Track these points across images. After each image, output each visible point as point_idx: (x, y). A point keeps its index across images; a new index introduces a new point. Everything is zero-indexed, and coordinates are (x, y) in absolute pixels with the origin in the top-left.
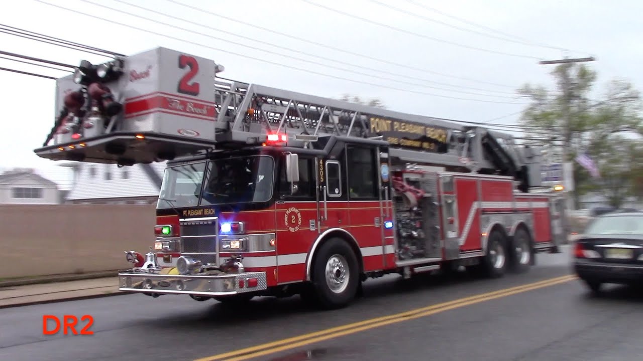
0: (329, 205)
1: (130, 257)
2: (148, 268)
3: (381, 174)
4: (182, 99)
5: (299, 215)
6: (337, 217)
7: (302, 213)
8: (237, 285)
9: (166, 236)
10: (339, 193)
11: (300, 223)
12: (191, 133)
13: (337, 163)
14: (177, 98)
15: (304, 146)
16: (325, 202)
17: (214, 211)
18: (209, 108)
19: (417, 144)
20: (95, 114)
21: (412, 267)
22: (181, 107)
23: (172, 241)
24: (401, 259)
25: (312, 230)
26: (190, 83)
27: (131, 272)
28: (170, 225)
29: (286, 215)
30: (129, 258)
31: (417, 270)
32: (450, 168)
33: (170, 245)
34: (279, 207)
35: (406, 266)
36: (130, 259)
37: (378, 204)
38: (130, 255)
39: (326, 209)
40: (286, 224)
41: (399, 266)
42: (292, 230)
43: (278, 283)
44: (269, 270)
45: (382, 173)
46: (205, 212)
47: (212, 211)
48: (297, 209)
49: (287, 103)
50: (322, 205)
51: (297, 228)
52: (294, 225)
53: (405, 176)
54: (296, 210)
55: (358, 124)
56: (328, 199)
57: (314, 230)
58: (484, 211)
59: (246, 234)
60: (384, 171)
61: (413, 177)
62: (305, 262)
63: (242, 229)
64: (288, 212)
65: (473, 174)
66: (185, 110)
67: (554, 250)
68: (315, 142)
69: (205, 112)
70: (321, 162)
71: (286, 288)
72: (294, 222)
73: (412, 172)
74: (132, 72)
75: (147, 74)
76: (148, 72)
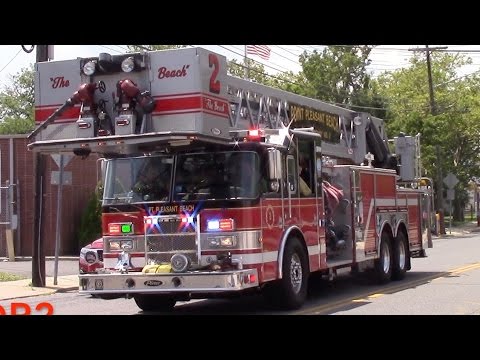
3: (317, 169)
4: (213, 98)
5: (273, 213)
7: (275, 210)
10: (294, 190)
11: (274, 220)
12: (217, 132)
13: (292, 158)
14: (209, 98)
16: (289, 199)
18: (225, 105)
20: (128, 111)
21: (335, 269)
22: (211, 106)
25: (280, 228)
26: (215, 81)
28: (131, 223)
29: (266, 212)
33: (131, 244)
34: (263, 203)
35: (331, 268)
39: (290, 206)
40: (266, 221)
41: (327, 268)
42: (270, 227)
43: (264, 279)
47: (190, 208)
48: (272, 206)
50: (286, 202)
51: (272, 226)
52: (271, 223)
54: (271, 208)
58: (379, 209)
59: (236, 231)
60: (319, 165)
61: (327, 171)
62: (277, 260)
63: (233, 226)
64: (267, 209)
65: (371, 168)
66: (214, 109)
67: (422, 254)
69: (223, 109)
70: (284, 158)
72: (271, 219)
74: (161, 69)
75: (183, 73)
76: (184, 71)
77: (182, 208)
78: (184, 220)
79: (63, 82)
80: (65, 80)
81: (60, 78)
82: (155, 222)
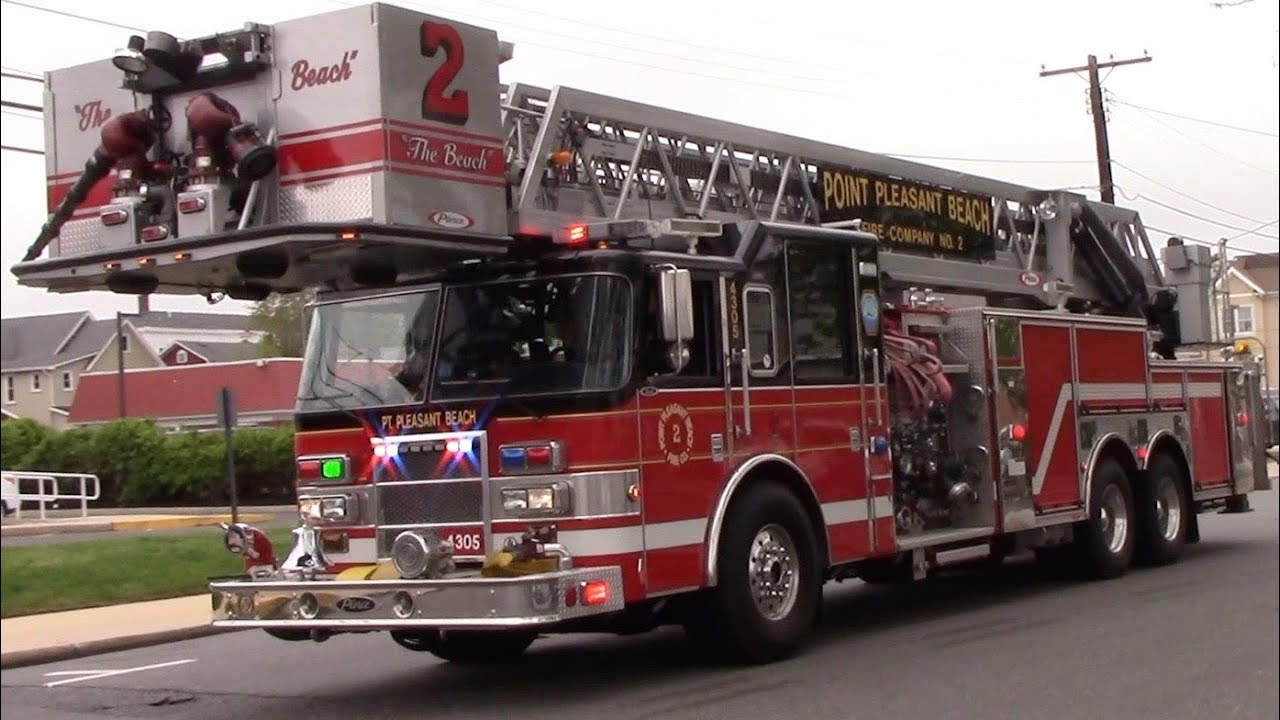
0: (755, 397)
1: (236, 539)
2: (299, 565)
3: (861, 314)
4: (435, 135)
5: (689, 424)
6: (768, 427)
7: (694, 418)
8: (562, 599)
9: (334, 483)
10: (771, 368)
11: (690, 443)
12: (455, 221)
13: (767, 290)
14: (419, 132)
15: (688, 247)
16: (746, 388)
17: (472, 416)
18: (491, 152)
19: (926, 238)
20: (207, 175)
21: (931, 552)
22: (432, 156)
23: (349, 495)
24: (902, 532)
25: (715, 460)
26: (447, 93)
27: (247, 578)
28: (343, 456)
29: (660, 422)
30: (230, 542)
31: (943, 557)
32: (995, 299)
33: (343, 506)
34: (647, 402)
35: (917, 548)
36: (234, 546)
37: (856, 394)
38: (238, 536)
39: (747, 407)
40: (662, 445)
41: (903, 549)
42: (674, 459)
43: (647, 592)
44: (626, 561)
45: (865, 314)
46: (447, 418)
47: (467, 417)
48: (685, 407)
49: (636, 135)
50: (738, 398)
51: (685, 457)
52: (677, 449)
53: (908, 320)
54: (681, 412)
55: (795, 187)
56: (753, 381)
57: (721, 459)
58: (1086, 407)
59: (567, 471)
60: (869, 307)
61: (926, 322)
62: (702, 540)
63: (556, 461)
64: (664, 416)
65: (1060, 313)
66: (440, 162)
67: (1236, 504)
68: (718, 237)
69: (483, 163)
70: (733, 290)
71: (661, 605)
72: (679, 440)
73: (922, 311)
74: (297, 66)
75: (344, 72)
76: (346, 66)
77: (450, 417)
78: (452, 447)
79: (99, 113)
80: (103, 108)
81: (92, 105)
82: (393, 452)
